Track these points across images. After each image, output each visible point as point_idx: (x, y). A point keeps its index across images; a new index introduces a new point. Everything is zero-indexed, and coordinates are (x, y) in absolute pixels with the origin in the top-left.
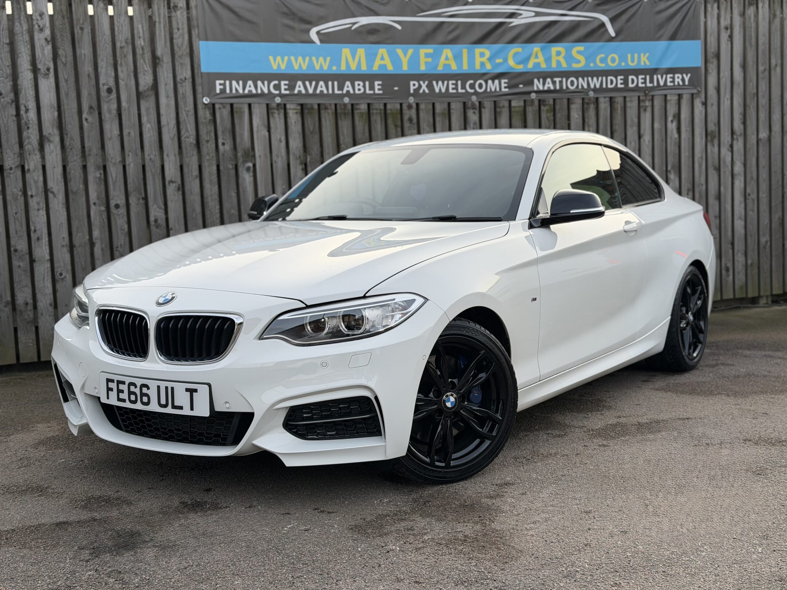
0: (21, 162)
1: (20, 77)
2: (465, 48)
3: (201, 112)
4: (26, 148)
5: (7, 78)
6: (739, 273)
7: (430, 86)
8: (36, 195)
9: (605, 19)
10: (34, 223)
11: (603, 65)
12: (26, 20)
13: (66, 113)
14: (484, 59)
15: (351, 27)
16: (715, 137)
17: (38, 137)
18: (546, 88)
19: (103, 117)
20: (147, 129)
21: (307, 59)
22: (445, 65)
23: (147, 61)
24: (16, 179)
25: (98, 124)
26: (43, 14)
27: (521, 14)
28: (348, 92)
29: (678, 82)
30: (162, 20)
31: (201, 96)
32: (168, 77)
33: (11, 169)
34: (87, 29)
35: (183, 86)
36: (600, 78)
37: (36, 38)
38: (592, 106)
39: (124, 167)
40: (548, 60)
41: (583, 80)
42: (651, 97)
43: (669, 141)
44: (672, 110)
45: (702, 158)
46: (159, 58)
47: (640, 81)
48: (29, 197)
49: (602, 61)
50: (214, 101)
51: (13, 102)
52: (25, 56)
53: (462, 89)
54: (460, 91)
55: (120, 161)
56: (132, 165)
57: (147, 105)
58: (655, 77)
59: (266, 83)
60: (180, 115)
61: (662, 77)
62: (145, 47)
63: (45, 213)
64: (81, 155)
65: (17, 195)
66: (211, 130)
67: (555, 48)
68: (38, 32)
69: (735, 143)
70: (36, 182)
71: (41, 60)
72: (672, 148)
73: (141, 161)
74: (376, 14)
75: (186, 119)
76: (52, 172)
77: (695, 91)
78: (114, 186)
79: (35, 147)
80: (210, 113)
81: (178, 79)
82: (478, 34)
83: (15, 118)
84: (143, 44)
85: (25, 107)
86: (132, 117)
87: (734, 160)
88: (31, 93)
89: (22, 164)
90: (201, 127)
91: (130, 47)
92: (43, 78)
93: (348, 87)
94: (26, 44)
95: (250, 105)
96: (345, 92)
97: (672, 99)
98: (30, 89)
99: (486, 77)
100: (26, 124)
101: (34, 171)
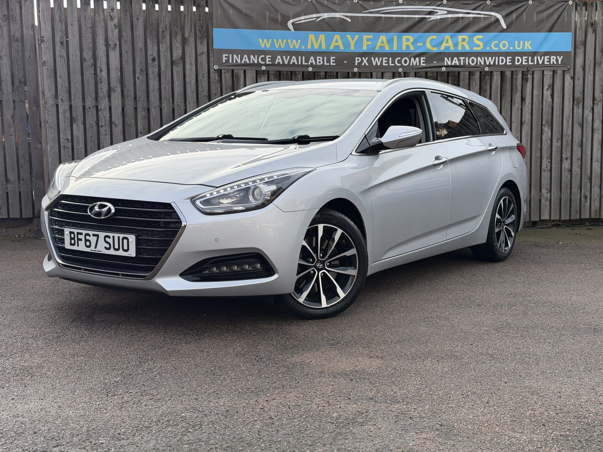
0: (96, 104)
1: (98, 49)
2: (396, 35)
3: (212, 75)
4: (100, 95)
5: (89, 49)
6: (594, 200)
7: (369, 61)
8: (105, 126)
9: (499, 16)
10: (103, 143)
11: (497, 49)
12: (103, 12)
13: (126, 73)
14: (409, 43)
15: (316, 20)
16: (580, 102)
17: (107, 88)
18: (453, 64)
19: (149, 77)
20: (176, 85)
21: (285, 41)
22: (380, 47)
23: (178, 41)
24: (93, 115)
25: (145, 81)
26: (114, 9)
27: (437, 12)
28: (312, 63)
29: (553, 62)
30: (189, 14)
31: (213, 64)
32: (191, 52)
33: (90, 108)
34: (141, 20)
35: (201, 58)
36: (494, 58)
37: (109, 24)
38: (488, 78)
39: (161, 109)
40: (456, 45)
41: (482, 59)
42: (532, 72)
43: (544, 103)
44: (547, 81)
45: (569, 116)
46: (186, 39)
47: (524, 60)
48: (100, 126)
49: (496, 45)
50: (221, 68)
51: (92, 65)
52: (101, 36)
53: (392, 63)
54: (391, 64)
55: (158, 106)
56: (166, 108)
57: (178, 70)
58: (536, 58)
59: (256, 56)
60: (199, 76)
61: (541, 59)
62: (177, 32)
63: (109, 137)
64: (134, 100)
65: (93, 125)
66: (218, 87)
67: (461, 36)
68: (110, 21)
69: (595, 106)
70: (105, 117)
71: (111, 39)
72: (546, 109)
73: (172, 106)
74: (335, 11)
75: (202, 79)
76: (115, 111)
77: (567, 69)
78: (154, 122)
79: (105, 95)
80: (218, 76)
81: (198, 53)
82: (405, 26)
83: (93, 76)
84: (176, 30)
85: (100, 68)
86: (167, 77)
87: (595, 119)
88: (104, 59)
89: (97, 105)
90: (212, 84)
91: (168, 31)
92: (112, 50)
93: (312, 60)
94: (102, 28)
95: (245, 71)
96: (309, 64)
97: (548, 74)
98: (104, 57)
99: (410, 56)
100: (100, 79)
101: (104, 110)
